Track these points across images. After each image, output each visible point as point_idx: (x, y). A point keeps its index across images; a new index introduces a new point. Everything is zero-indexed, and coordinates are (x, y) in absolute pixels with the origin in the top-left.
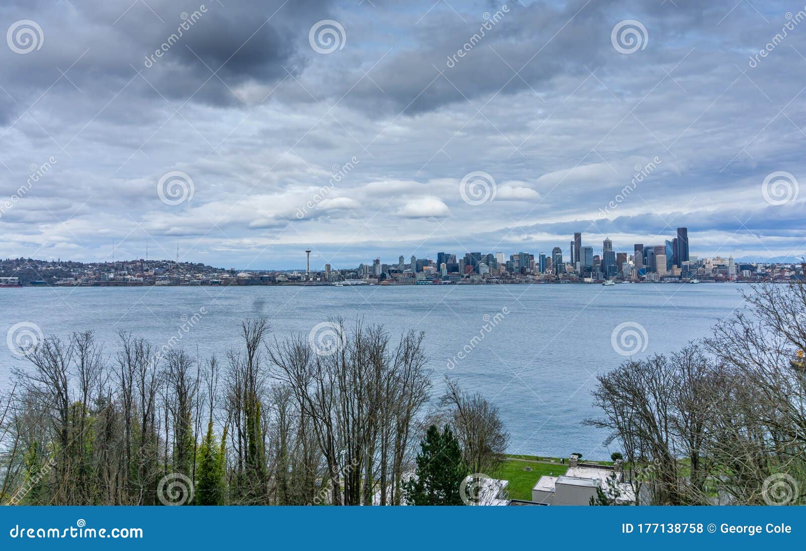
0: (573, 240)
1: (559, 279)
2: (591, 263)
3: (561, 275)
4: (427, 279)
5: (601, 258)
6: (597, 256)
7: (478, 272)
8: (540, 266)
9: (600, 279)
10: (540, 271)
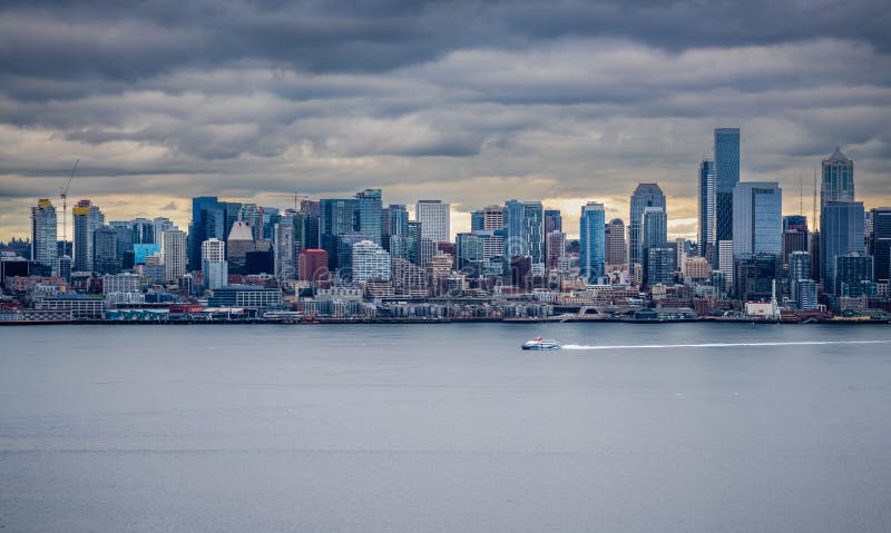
0: (711, 156)
1: (653, 305)
2: (772, 244)
3: (659, 290)
4: (149, 298)
5: (813, 226)
6: (797, 222)
7: (348, 276)
8: (583, 253)
9: (806, 305)
10: (583, 272)
